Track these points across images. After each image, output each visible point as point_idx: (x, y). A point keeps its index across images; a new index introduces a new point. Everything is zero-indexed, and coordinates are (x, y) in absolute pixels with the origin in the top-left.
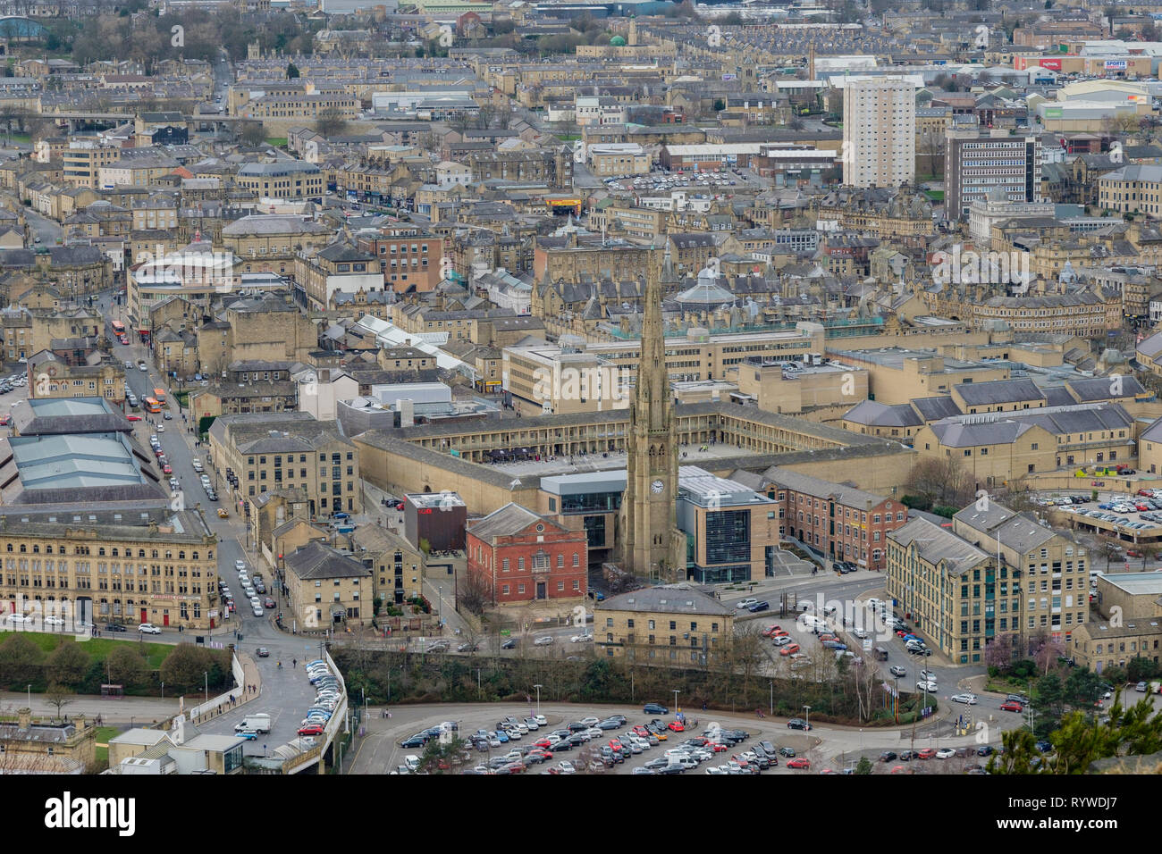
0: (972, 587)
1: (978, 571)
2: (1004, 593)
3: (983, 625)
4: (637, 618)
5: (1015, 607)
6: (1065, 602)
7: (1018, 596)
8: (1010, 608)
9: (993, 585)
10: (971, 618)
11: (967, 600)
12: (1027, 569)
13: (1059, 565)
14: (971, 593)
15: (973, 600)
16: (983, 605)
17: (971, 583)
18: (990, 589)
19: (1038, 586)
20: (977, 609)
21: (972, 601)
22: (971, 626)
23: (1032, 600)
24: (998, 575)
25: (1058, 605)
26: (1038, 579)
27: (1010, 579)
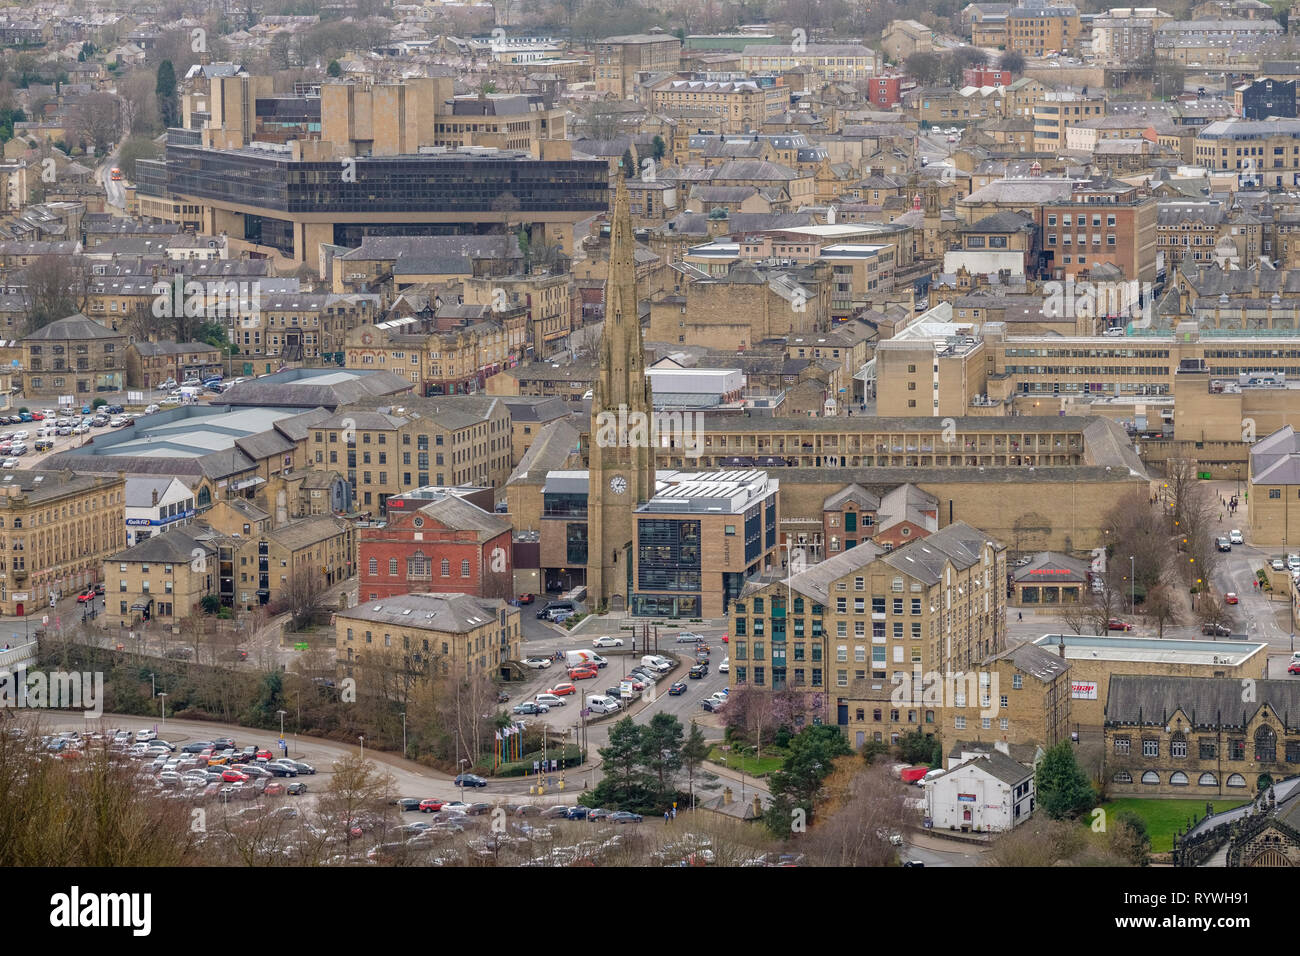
0: (752, 621)
1: (762, 600)
2: (799, 634)
3: (768, 675)
4: (375, 631)
5: (817, 655)
6: (891, 654)
7: (819, 639)
8: (808, 654)
9: (783, 621)
10: (751, 663)
11: (745, 639)
12: (834, 604)
13: (882, 602)
14: (750, 630)
15: (753, 639)
16: (768, 648)
17: (750, 614)
18: (779, 628)
19: (850, 628)
20: (759, 653)
21: (751, 640)
22: (751, 676)
23: (843, 648)
24: (790, 608)
25: (882, 658)
26: (850, 619)
27: (808, 615)
